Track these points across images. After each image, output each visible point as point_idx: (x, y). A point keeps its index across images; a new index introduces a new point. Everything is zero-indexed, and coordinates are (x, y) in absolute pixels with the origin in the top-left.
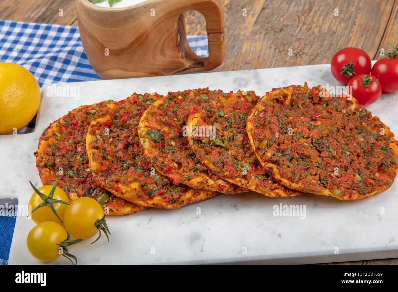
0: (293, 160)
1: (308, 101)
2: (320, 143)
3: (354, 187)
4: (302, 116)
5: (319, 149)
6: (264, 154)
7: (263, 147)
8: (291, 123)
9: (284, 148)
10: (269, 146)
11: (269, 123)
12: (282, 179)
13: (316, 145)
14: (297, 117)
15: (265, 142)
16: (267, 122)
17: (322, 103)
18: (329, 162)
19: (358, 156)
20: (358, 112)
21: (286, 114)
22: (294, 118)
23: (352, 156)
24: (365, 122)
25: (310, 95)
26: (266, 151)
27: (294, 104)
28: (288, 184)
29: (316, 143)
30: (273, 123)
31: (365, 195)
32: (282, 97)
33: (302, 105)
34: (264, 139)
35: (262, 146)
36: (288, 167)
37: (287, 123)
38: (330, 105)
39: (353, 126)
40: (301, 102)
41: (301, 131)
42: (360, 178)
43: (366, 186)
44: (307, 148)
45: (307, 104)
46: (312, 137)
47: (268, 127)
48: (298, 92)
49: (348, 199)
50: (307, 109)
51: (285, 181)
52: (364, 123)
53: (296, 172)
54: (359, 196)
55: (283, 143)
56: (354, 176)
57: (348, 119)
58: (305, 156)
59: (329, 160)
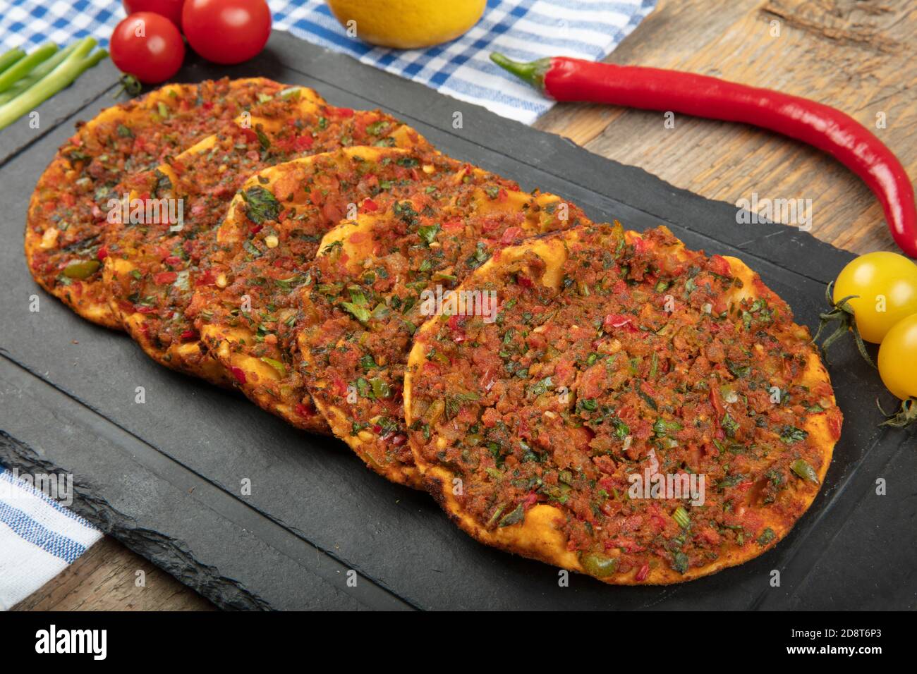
0: (510, 457)
1: (613, 274)
2: (595, 410)
3: (657, 547)
4: (577, 323)
5: (591, 427)
6: (429, 440)
7: (431, 421)
8: (534, 346)
9: (492, 422)
10: (447, 417)
11: (473, 346)
12: (460, 515)
13: (584, 414)
14: (561, 325)
15: (439, 406)
16: (466, 343)
17: (652, 281)
18: (608, 469)
19: (703, 450)
20: (748, 311)
21: (528, 317)
22: (550, 328)
23: (683, 452)
24: (763, 344)
25: (624, 258)
26: (436, 433)
27: (568, 283)
28: (473, 531)
29: (584, 407)
30: (484, 344)
31: (681, 572)
32: (525, 269)
33: (592, 287)
34: (437, 398)
35: (429, 417)
36: (487, 480)
37: (522, 346)
38: (676, 285)
39: (720, 356)
40: (592, 278)
41: (552, 371)
42: (687, 520)
43: (697, 545)
44: (552, 425)
45: (609, 282)
46: (576, 390)
47: (463, 361)
48: (588, 247)
49: (632, 583)
50: (602, 299)
51: (469, 521)
52: (759, 347)
53: (501, 497)
54: (666, 576)
55: (494, 406)
56: (673, 511)
57: (715, 330)
58: (543, 448)
59: (607, 464)
